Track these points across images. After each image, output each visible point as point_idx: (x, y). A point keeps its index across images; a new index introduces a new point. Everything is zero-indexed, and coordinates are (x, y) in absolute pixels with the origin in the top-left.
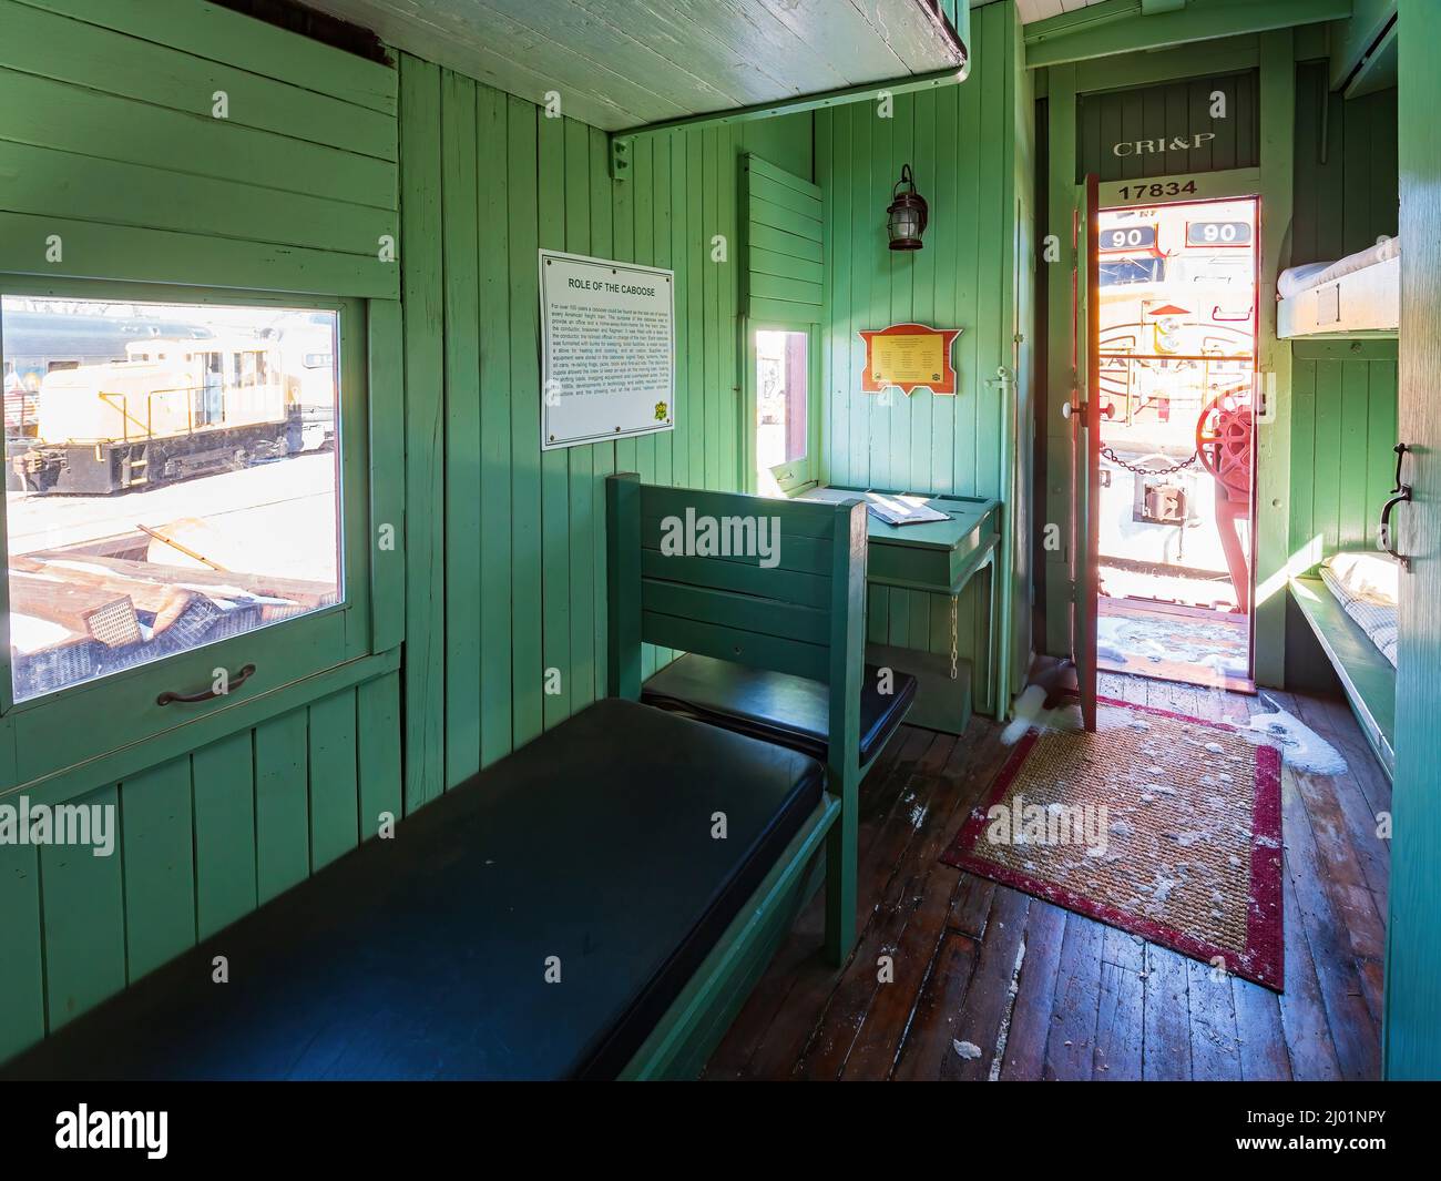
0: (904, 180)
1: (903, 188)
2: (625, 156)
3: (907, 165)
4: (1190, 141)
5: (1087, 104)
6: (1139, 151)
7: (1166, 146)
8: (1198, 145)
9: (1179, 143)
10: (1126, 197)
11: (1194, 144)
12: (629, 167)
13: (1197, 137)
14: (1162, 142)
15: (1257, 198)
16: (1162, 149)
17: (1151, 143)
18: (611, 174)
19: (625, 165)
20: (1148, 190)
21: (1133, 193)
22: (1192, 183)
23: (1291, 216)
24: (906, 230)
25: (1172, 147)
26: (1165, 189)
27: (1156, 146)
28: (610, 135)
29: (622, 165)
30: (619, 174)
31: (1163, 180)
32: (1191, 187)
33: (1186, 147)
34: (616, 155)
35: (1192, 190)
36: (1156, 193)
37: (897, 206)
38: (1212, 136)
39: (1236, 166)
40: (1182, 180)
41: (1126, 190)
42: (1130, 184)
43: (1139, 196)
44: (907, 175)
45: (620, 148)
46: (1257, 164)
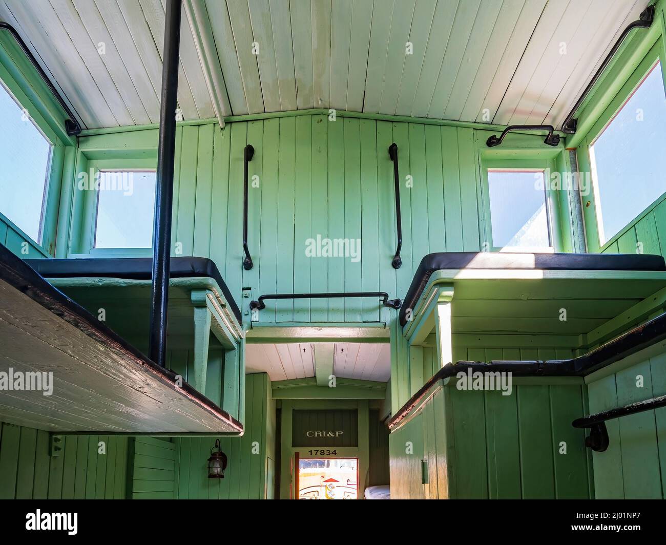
0: (216, 446)
1: (216, 450)
2: (60, 444)
3: (218, 440)
4: (335, 434)
5: (298, 414)
6: (316, 436)
7: (326, 435)
8: (337, 435)
9: (331, 434)
10: (311, 454)
11: (336, 435)
12: (62, 450)
13: (337, 432)
14: (324, 433)
15: (357, 459)
16: (324, 436)
17: (321, 433)
18: (50, 454)
19: (59, 449)
20: (319, 452)
21: (314, 453)
22: (335, 451)
23: (368, 468)
24: (217, 470)
25: (328, 435)
26: (326, 452)
27: (322, 434)
28: (51, 433)
29: (57, 449)
30: (55, 454)
31: (325, 449)
32: (335, 453)
33: (333, 436)
34: (54, 444)
35: (335, 454)
36: (323, 454)
37: (212, 458)
38: (342, 433)
39: (350, 446)
40: (332, 449)
41: (311, 451)
42: (313, 449)
43: (316, 454)
44: (218, 444)
45: (57, 440)
46: (357, 446)
